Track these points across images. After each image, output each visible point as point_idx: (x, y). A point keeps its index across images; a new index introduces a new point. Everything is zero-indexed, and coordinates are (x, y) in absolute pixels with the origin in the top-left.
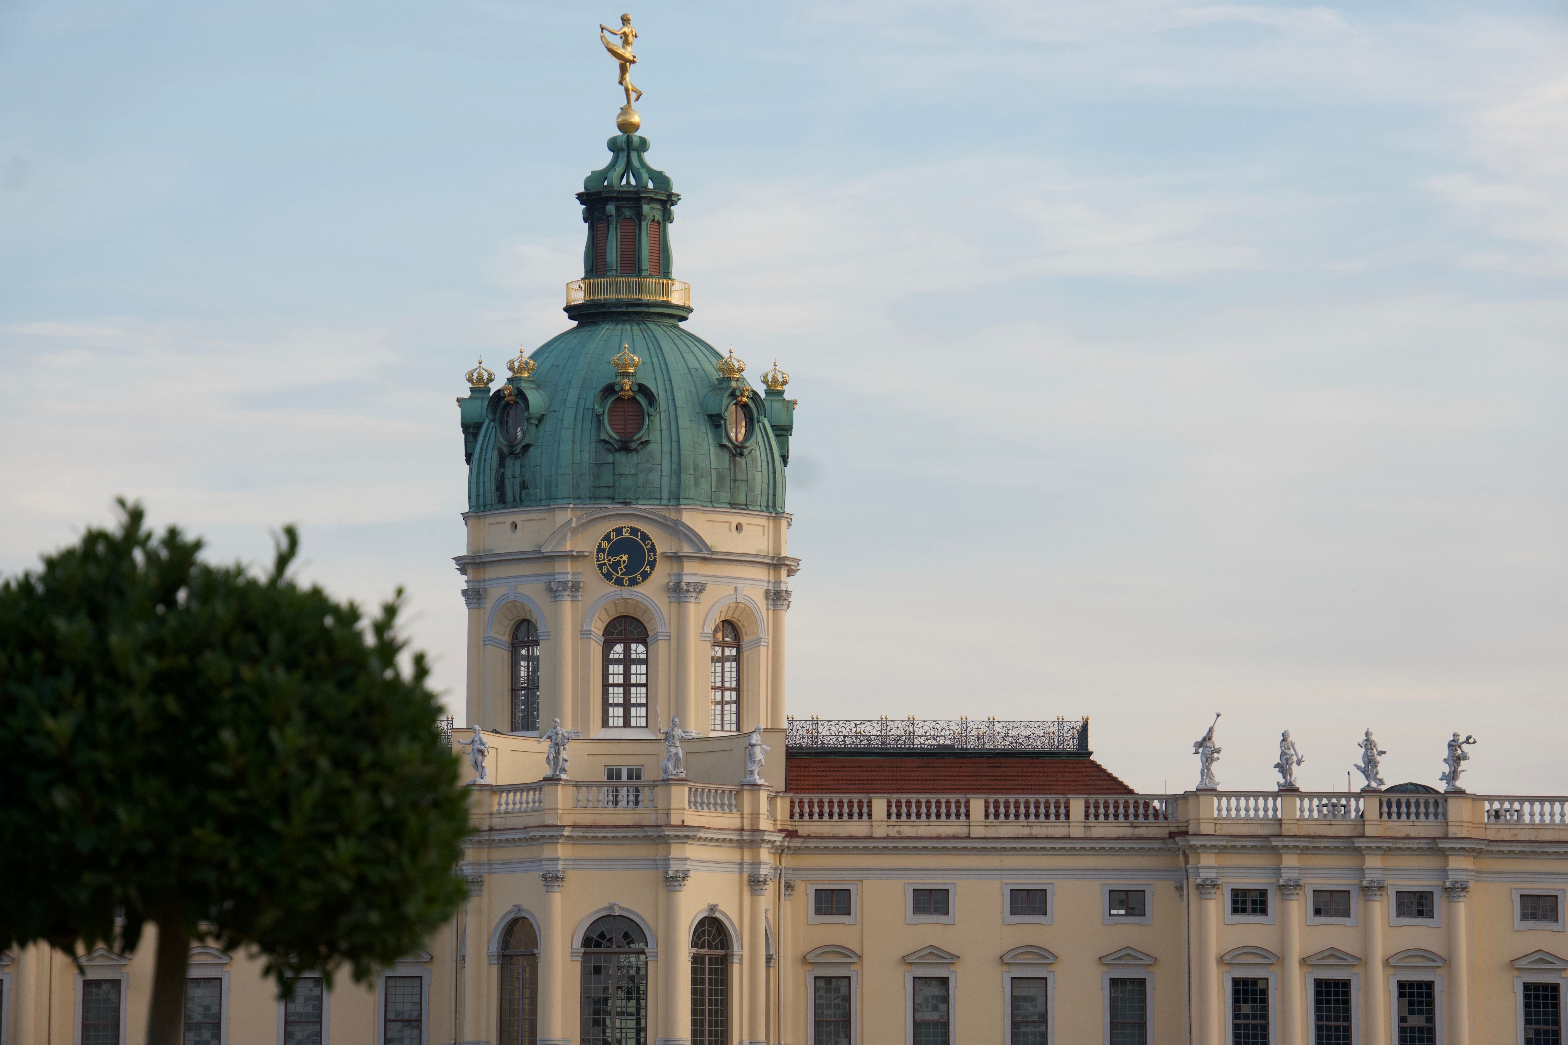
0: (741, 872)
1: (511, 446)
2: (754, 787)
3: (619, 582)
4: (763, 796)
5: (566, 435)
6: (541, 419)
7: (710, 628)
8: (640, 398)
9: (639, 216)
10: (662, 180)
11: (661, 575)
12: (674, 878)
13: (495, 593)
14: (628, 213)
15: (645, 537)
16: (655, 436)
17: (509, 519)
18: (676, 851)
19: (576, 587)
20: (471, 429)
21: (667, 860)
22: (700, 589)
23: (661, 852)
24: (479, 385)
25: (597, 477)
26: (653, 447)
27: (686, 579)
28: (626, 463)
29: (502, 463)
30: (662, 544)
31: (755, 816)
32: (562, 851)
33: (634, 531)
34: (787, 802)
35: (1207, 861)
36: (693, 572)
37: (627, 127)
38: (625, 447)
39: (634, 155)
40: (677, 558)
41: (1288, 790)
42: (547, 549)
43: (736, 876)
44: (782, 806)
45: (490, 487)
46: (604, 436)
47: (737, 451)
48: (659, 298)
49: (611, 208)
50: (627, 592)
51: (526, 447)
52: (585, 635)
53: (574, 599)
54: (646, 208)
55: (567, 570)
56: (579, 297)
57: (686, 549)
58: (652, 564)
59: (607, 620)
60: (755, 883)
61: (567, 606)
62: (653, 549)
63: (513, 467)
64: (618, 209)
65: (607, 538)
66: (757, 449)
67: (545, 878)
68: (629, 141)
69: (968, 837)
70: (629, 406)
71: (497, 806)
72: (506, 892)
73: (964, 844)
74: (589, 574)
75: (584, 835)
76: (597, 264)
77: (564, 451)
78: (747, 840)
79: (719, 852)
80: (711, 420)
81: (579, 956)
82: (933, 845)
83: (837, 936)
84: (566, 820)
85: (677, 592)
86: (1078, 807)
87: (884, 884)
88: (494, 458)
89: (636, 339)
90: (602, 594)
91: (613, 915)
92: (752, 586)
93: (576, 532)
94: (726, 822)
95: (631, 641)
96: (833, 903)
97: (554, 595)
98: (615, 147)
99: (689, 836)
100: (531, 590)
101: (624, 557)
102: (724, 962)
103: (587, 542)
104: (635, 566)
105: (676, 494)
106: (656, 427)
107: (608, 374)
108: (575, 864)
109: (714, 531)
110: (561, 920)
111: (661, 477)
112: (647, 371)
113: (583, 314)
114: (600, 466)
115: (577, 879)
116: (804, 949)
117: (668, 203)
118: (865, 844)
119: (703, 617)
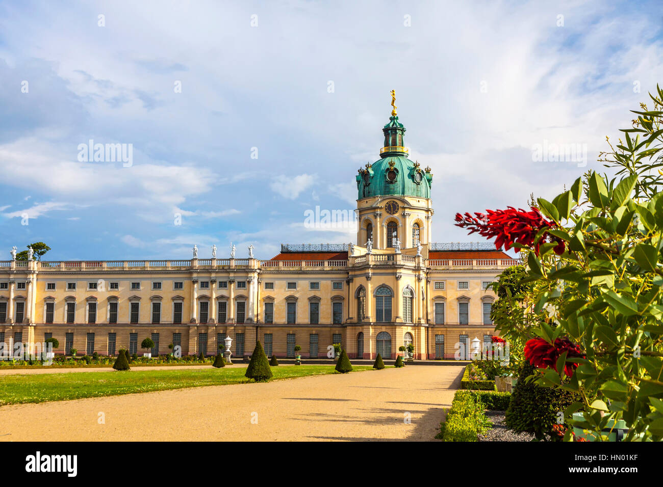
0: (416, 277)
1: (366, 184)
2: (419, 256)
3: (390, 213)
4: (421, 258)
5: (378, 180)
6: (373, 177)
7: (412, 224)
8: (395, 171)
9: (396, 133)
10: (401, 125)
11: (400, 211)
12: (398, 277)
13: (363, 218)
14: (393, 133)
15: (396, 203)
16: (398, 180)
17: (366, 201)
18: (399, 271)
19: (380, 215)
20: (359, 182)
21: (396, 273)
22: (409, 215)
23: (394, 271)
24: (360, 172)
25: (385, 189)
26: (398, 182)
27: (406, 212)
28: (391, 186)
29: (364, 188)
30: (400, 204)
31: (419, 263)
32: (370, 271)
33: (394, 202)
34: (428, 261)
36: (407, 211)
37: (393, 114)
38: (391, 183)
39: (395, 120)
40: (404, 208)
42: (374, 206)
43: (414, 278)
44: (427, 262)
45: (362, 193)
46: (387, 180)
47: (418, 184)
48: (401, 151)
49: (390, 131)
50: (391, 216)
51: (370, 183)
52: (382, 226)
53: (380, 218)
54: (398, 131)
55: (379, 212)
56: (383, 151)
57: (406, 206)
58: (398, 209)
59: (388, 222)
60: (419, 280)
61: (378, 219)
62: (398, 206)
63: (367, 189)
64: (391, 132)
65: (387, 203)
66: (423, 183)
67: (366, 278)
68: (394, 117)
69: (472, 269)
70: (392, 173)
71: (357, 261)
72: (358, 281)
73: (471, 271)
74: (383, 212)
75: (376, 267)
76: (387, 144)
77: (377, 184)
78: (417, 269)
79: (410, 272)
80: (412, 176)
81: (375, 296)
82: (464, 271)
83: (441, 293)
84: (372, 263)
85: (404, 216)
86: (499, 262)
87: (452, 281)
88: (362, 187)
89: (394, 159)
90: (386, 216)
91: (383, 287)
92: (422, 215)
93: (380, 202)
94: (412, 264)
95: (392, 227)
96: (440, 285)
97: (376, 217)
98: (391, 119)
99: (401, 267)
100: (371, 216)
101: (392, 208)
102: (412, 298)
103: (383, 205)
104: (394, 210)
105: (403, 193)
106: (399, 178)
107: (388, 166)
108: (374, 274)
109: (413, 202)
110: (370, 288)
111: (400, 189)
112: (397, 166)
113: (384, 156)
114: (386, 187)
115: (374, 278)
116: (433, 297)
117: (403, 131)
118: (447, 271)
119: (410, 222)
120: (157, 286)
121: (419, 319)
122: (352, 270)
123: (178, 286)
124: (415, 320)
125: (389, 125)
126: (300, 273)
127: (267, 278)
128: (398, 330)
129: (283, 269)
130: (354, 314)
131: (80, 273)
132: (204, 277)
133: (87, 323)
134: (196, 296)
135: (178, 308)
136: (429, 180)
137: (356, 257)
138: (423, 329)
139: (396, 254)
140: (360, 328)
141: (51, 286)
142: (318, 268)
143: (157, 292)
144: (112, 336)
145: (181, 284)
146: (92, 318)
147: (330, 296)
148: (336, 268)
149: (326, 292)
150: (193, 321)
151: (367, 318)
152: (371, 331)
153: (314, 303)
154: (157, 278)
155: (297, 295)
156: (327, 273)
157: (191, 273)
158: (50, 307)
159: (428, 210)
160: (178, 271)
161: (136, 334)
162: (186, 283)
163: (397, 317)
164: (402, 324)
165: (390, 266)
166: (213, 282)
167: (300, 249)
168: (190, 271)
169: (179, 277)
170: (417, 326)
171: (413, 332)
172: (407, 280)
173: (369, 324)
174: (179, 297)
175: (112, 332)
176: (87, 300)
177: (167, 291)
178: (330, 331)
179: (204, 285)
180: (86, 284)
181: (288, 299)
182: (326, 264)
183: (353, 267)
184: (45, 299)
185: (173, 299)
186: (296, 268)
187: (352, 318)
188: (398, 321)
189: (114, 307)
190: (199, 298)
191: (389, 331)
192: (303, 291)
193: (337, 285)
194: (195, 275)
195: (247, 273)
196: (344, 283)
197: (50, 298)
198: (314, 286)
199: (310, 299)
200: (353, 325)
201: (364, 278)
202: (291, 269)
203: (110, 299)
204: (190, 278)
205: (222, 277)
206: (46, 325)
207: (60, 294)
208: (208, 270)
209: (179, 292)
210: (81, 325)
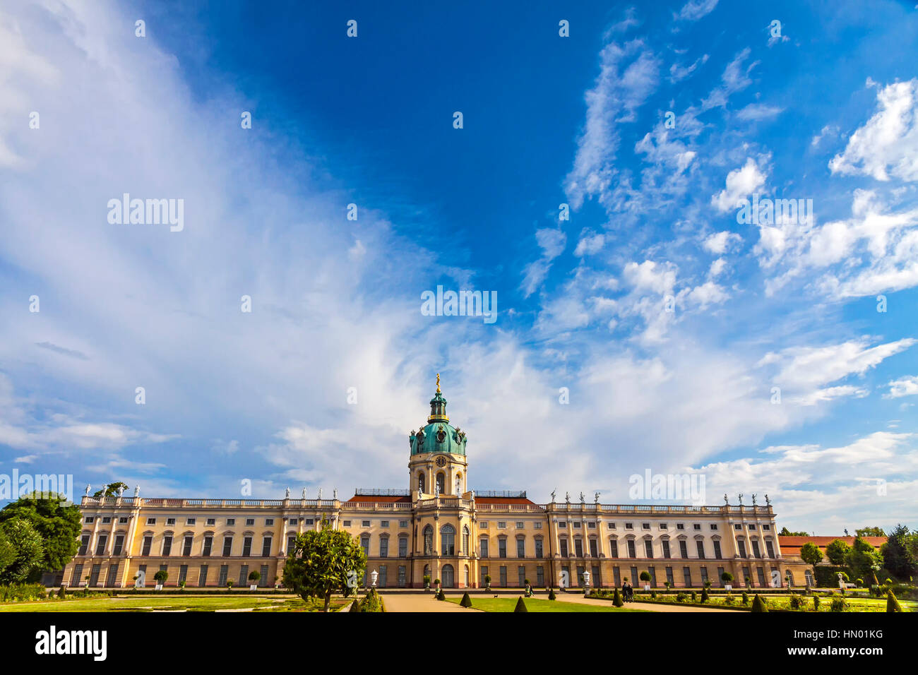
0: (470, 518)
1: (420, 442)
2: (472, 501)
3: (440, 466)
4: (474, 503)
5: (431, 440)
6: (426, 437)
8: (444, 434)
9: (441, 405)
10: (444, 400)
11: (447, 464)
12: (459, 518)
13: (416, 469)
14: (438, 405)
15: (444, 458)
16: (446, 440)
17: (419, 455)
18: (460, 512)
19: (432, 467)
20: (411, 441)
21: (458, 514)
22: (453, 468)
23: (457, 512)
24: (413, 434)
25: (436, 447)
26: (445, 442)
28: (441, 445)
29: (418, 445)
30: (447, 459)
31: (472, 506)
32: (438, 512)
33: (442, 457)
35: (555, 517)
36: (452, 465)
37: (438, 391)
38: (440, 442)
39: (439, 396)
40: (450, 462)
41: (568, 503)
42: (427, 460)
44: (477, 506)
45: (416, 451)
46: (437, 440)
47: (459, 444)
48: (445, 419)
49: (436, 404)
50: (440, 468)
51: (423, 443)
52: (433, 476)
53: (432, 469)
54: (442, 403)
55: (431, 464)
56: (430, 419)
57: (452, 461)
58: (445, 463)
59: (437, 473)
60: (473, 520)
61: (430, 470)
63: (420, 446)
65: (438, 458)
66: (462, 443)
67: (435, 518)
68: (439, 394)
70: (442, 435)
71: (424, 503)
72: (425, 521)
73: (507, 513)
74: (434, 464)
75: (442, 509)
76: (433, 413)
77: (430, 443)
78: (471, 511)
79: (466, 513)
80: (455, 438)
81: (441, 533)
82: (503, 514)
83: (484, 531)
84: (439, 505)
85: (450, 468)
86: (528, 507)
87: (493, 521)
88: (416, 445)
89: (442, 424)
90: (437, 468)
91: (447, 525)
92: (462, 468)
93: (432, 457)
94: (468, 507)
95: (441, 477)
96: (484, 525)
97: (428, 469)
98: (436, 394)
99: (463, 509)
100: (423, 468)
101: (441, 462)
102: (467, 536)
103: (434, 459)
104: (443, 463)
105: (449, 450)
106: (446, 438)
107: (438, 430)
108: (440, 515)
109: (456, 458)
110: (438, 526)
111: (447, 447)
112: (444, 429)
113: (431, 422)
114: (436, 445)
115: (440, 518)
116: (479, 534)
117: (445, 404)
118: (490, 513)
119: (454, 473)
120: (250, 522)
121: (473, 553)
122: (420, 511)
123: (269, 522)
124: (471, 553)
125: (435, 399)
126: (374, 513)
127: (346, 517)
128: (460, 562)
129: (359, 509)
130: (420, 548)
131: (181, 509)
132: (294, 515)
133: (182, 555)
134: (285, 531)
135: (267, 542)
136: (465, 442)
137: (424, 501)
138: (476, 561)
139: (459, 499)
140: (428, 560)
141: (152, 521)
142: (388, 509)
143: (249, 528)
144: (205, 569)
145: (272, 521)
146: (187, 551)
147: (397, 533)
148: (403, 509)
149: (394, 529)
150: (281, 554)
151: (435, 552)
152: (439, 563)
153: (384, 538)
154: (250, 515)
155: (370, 532)
156: (395, 514)
157: (282, 511)
158: (148, 541)
159: (465, 465)
160: (270, 509)
161: (227, 566)
162: (276, 520)
163: (459, 552)
164: (463, 558)
165: (452, 508)
166: (301, 519)
167: (371, 493)
168: (281, 509)
169: (270, 515)
170: (472, 559)
171: (469, 564)
172: (465, 520)
173: (437, 557)
174: (269, 533)
175: (205, 564)
176: (184, 534)
177: (259, 527)
178: (396, 563)
179: (293, 522)
180: (185, 519)
181: (362, 535)
182: (395, 505)
183: (421, 508)
184: (145, 533)
185: (264, 534)
186: (370, 509)
187: (419, 552)
188: (460, 554)
189: (209, 541)
190: (288, 534)
191: (452, 564)
192: (375, 529)
193: (403, 524)
194: (286, 513)
195: (332, 512)
196: (409, 522)
197: (149, 532)
198: (384, 524)
199: (380, 535)
200: (420, 558)
201: (433, 517)
202: (366, 509)
203: (205, 533)
204: (281, 516)
205: (310, 515)
206: (142, 557)
207: (159, 529)
208: (298, 509)
209: (269, 528)
210: (176, 558)
